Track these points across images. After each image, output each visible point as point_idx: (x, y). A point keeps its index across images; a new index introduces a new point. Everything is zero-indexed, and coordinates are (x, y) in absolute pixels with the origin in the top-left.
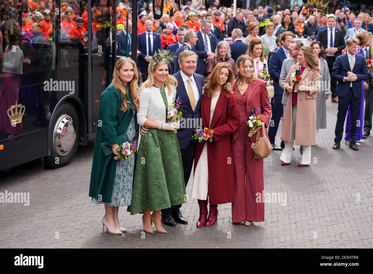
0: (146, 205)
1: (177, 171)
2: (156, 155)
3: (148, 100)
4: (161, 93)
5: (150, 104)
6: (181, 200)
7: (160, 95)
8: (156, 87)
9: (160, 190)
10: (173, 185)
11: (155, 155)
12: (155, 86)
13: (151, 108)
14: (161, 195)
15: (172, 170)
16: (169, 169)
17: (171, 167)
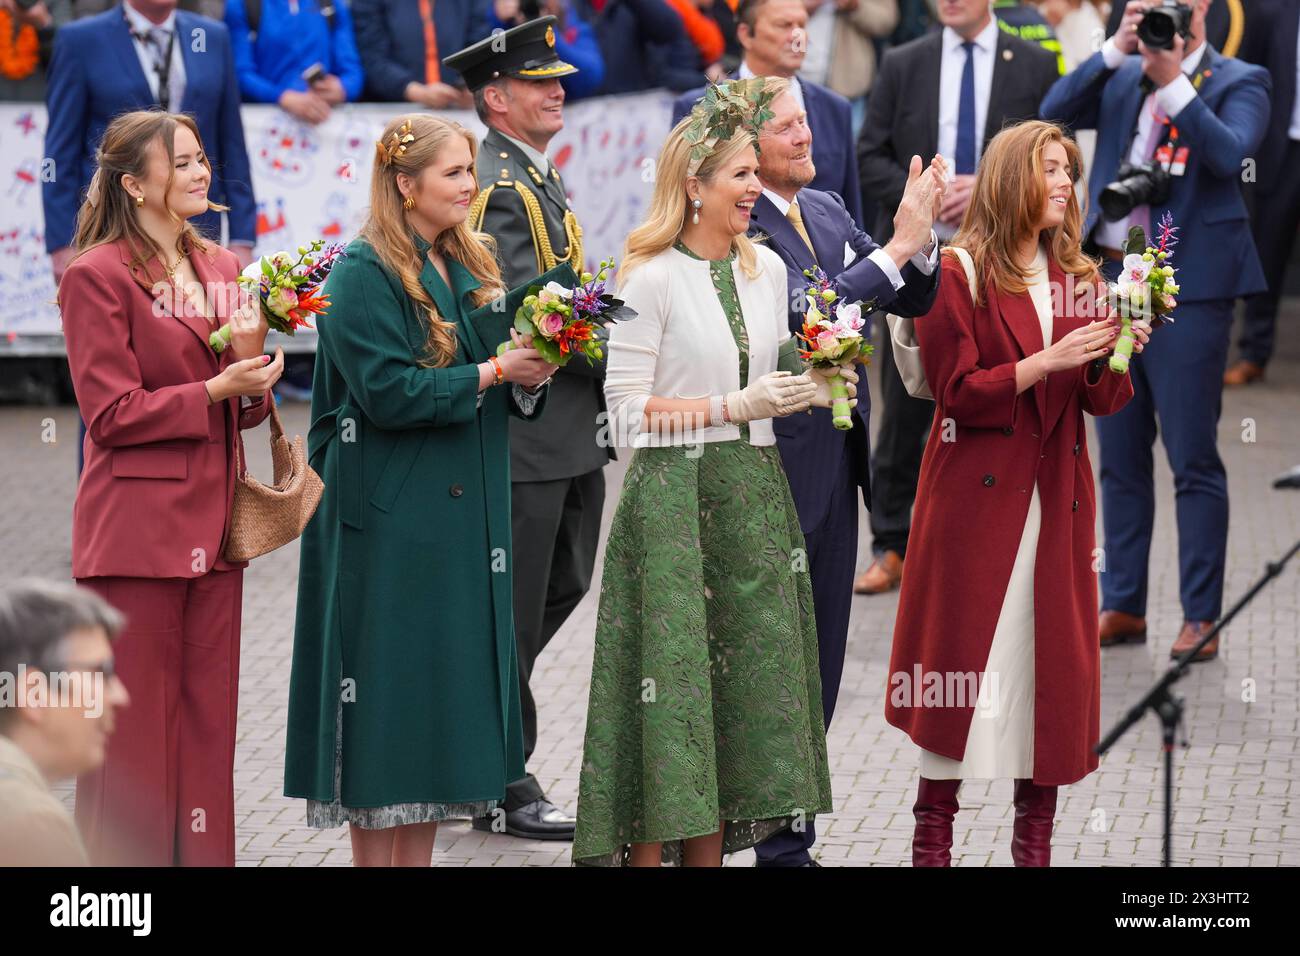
0: (634, 820)
1: (778, 656)
2: (683, 577)
3: (657, 319)
4: (716, 284)
5: (666, 335)
6: (791, 797)
7: (712, 294)
8: (692, 255)
9: (692, 746)
10: (757, 723)
11: (678, 580)
12: (686, 253)
13: (671, 353)
14: (698, 767)
15: (758, 651)
16: (741, 642)
17: (751, 633)
